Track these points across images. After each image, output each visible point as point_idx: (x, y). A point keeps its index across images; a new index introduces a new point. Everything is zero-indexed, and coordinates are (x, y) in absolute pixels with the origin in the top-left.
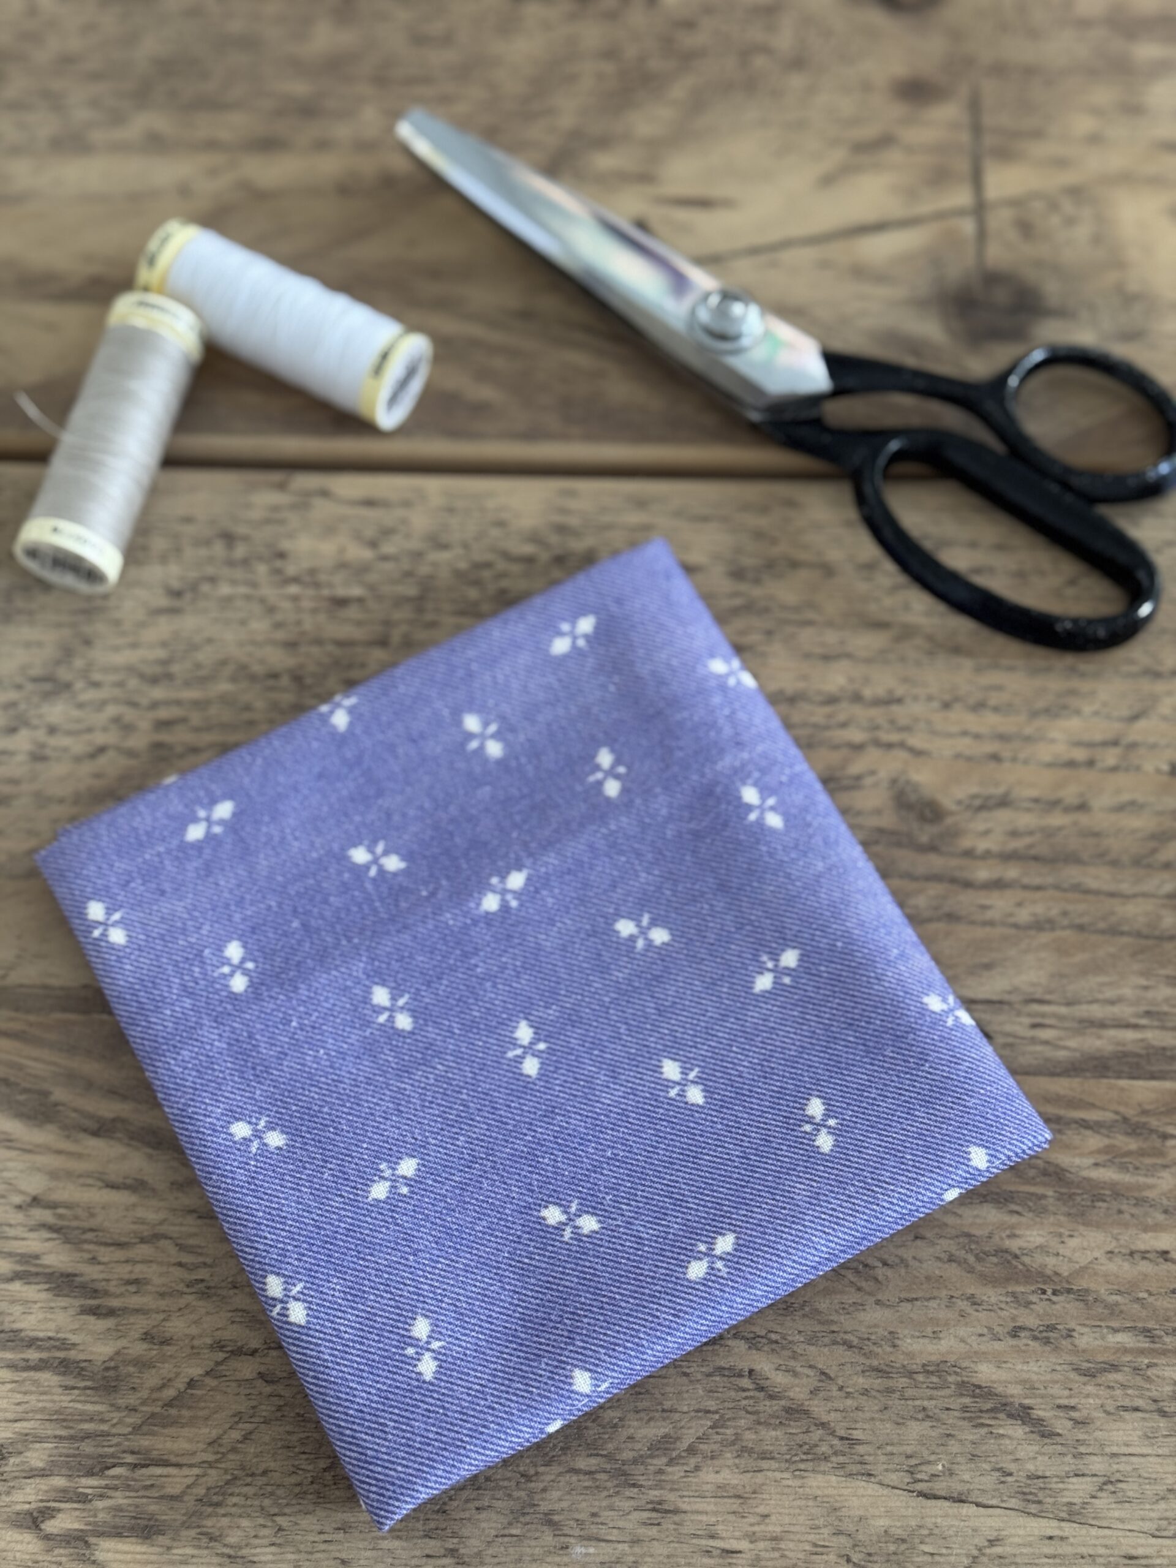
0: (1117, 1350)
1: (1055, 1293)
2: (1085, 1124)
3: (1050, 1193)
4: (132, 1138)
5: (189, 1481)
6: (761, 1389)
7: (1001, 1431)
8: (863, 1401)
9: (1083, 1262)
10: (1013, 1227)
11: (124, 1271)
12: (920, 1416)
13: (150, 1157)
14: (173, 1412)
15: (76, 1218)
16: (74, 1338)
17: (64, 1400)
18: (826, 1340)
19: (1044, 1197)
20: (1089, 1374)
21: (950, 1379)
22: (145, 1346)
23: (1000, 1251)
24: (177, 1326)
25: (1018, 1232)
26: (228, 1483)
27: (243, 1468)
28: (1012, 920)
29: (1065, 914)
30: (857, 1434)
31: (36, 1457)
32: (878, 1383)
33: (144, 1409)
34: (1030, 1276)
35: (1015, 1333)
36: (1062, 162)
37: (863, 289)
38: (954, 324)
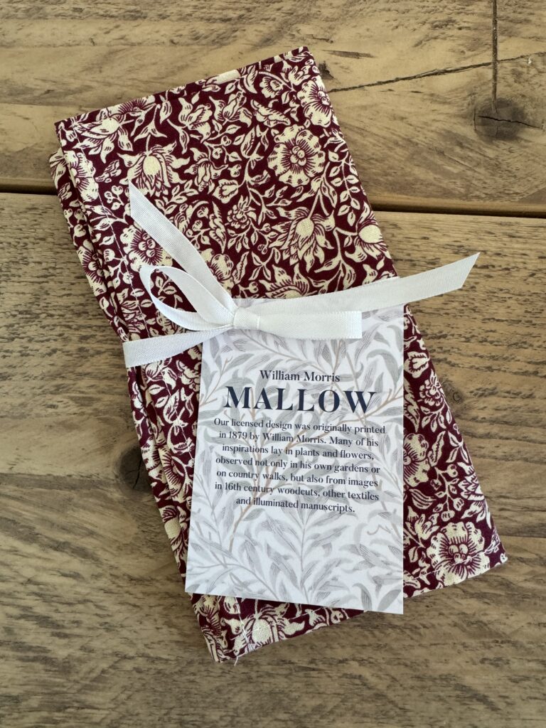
0: (529, 671)
1: (502, 642)
2: (521, 560)
3: (503, 593)
4: (73, 552)
5: (103, 716)
6: (365, 685)
7: (474, 707)
8: (411, 691)
9: (517, 628)
10: (485, 610)
11: (71, 617)
12: (437, 699)
13: (82, 561)
14: (95, 684)
15: (48, 590)
16: (50, 647)
17: (45, 676)
18: (396, 662)
19: (500, 595)
20: (515, 681)
21: (452, 682)
22: (82, 653)
23: (478, 622)
24: (96, 644)
25: (487, 612)
26: (121, 718)
27: (127, 711)
28: (494, 454)
29: (519, 452)
30: (407, 707)
31: (34, 702)
32: (418, 683)
33: (82, 682)
34: (491, 634)
35: (483, 661)
36: (538, 39)
37: (435, 106)
38: (480, 128)
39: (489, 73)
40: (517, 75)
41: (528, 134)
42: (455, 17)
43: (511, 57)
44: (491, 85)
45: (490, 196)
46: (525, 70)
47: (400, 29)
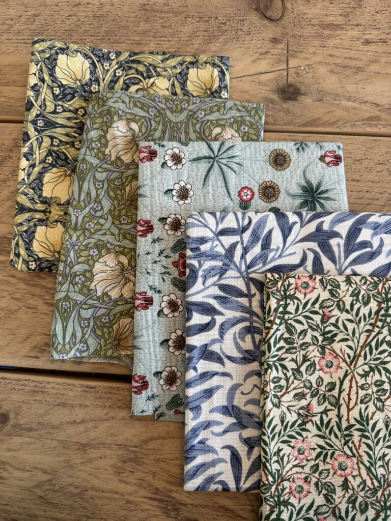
36: (307, 59)
37: (261, 87)
38: (280, 96)
39: (285, 73)
40: (297, 74)
41: (301, 98)
42: (270, 50)
43: (294, 66)
44: (286, 78)
45: (285, 124)
46: (301, 72)
47: (245, 55)
